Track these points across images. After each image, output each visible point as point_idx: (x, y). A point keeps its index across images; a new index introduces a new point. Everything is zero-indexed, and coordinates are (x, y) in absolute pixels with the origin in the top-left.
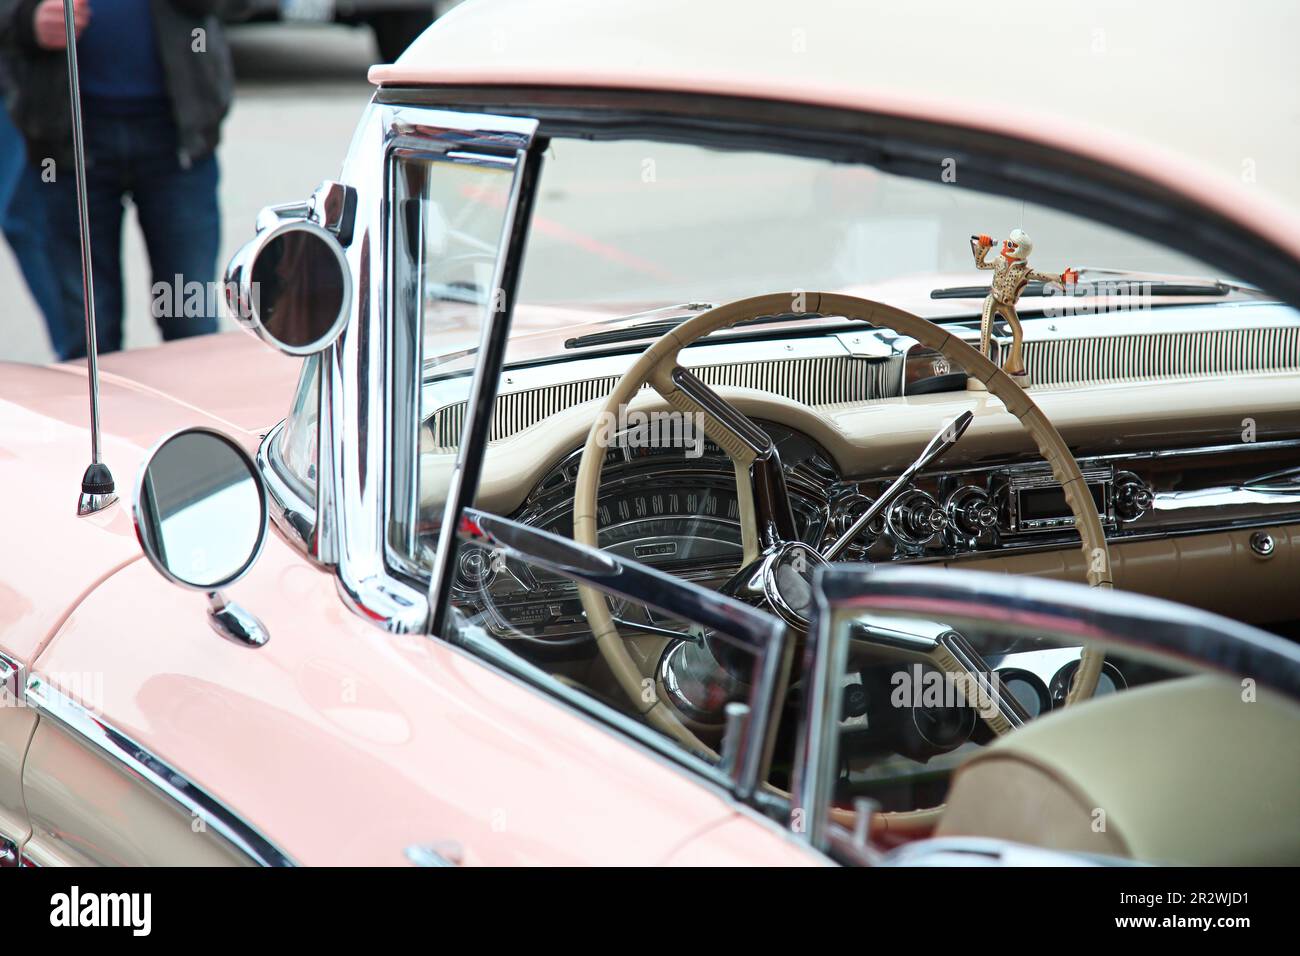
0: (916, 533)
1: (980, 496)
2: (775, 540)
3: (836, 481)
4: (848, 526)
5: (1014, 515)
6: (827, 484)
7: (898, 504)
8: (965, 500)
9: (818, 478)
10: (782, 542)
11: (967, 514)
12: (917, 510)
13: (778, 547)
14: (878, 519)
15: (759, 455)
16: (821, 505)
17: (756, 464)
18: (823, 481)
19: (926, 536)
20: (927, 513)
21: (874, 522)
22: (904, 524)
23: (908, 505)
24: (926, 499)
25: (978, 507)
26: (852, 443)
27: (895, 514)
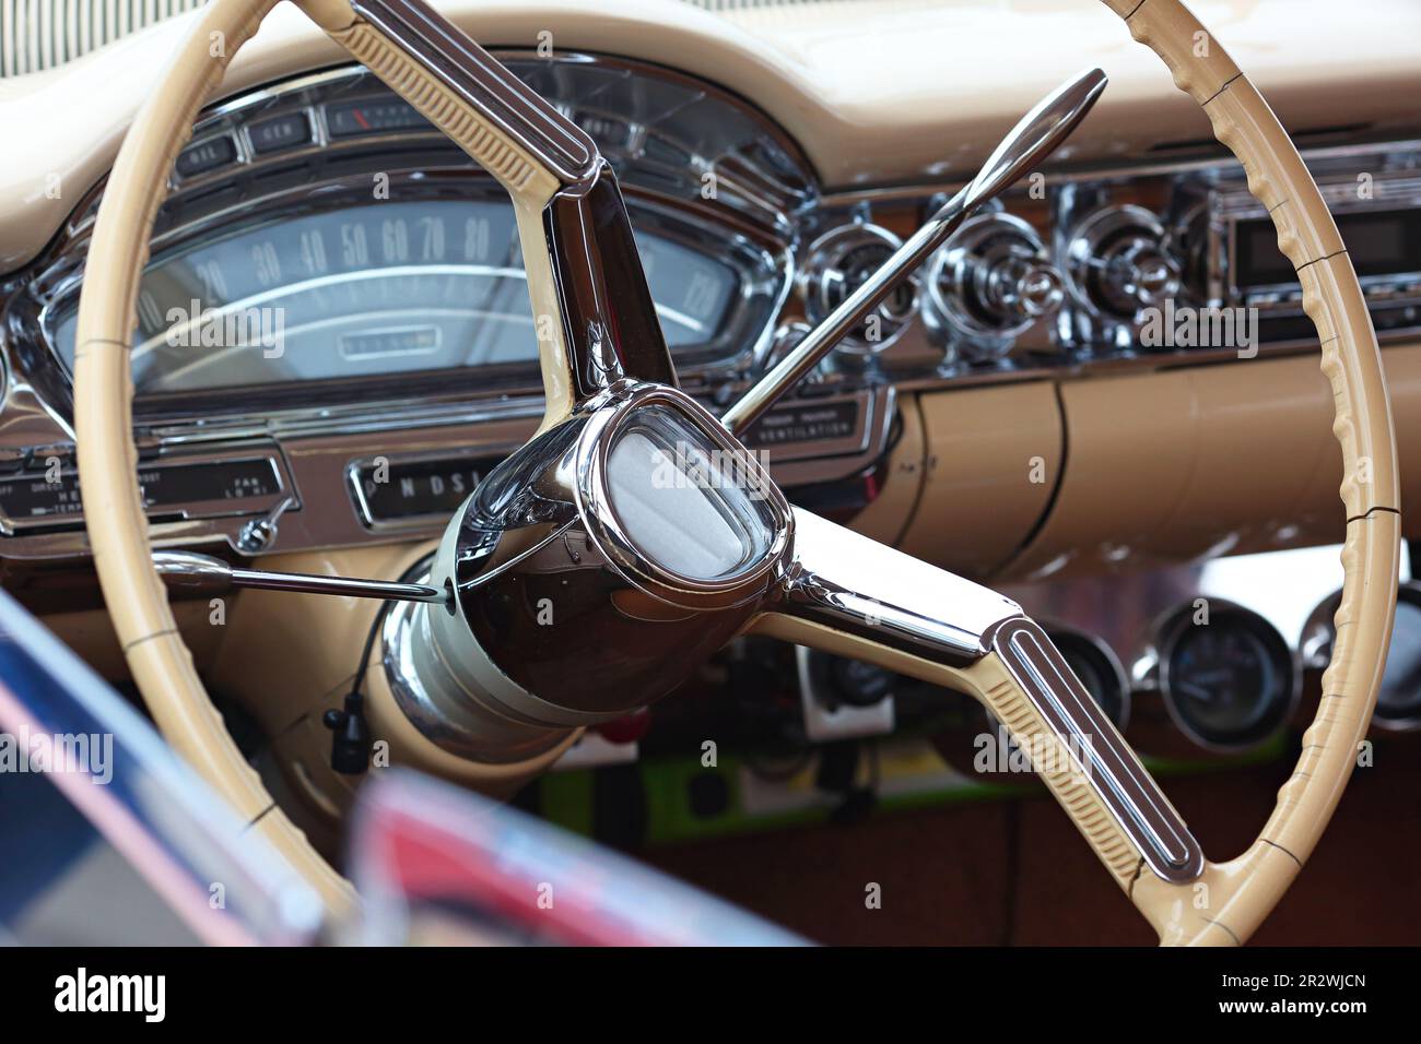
0: (990, 314)
1: (1145, 232)
2: (611, 375)
3: (810, 197)
4: (836, 299)
5: (1217, 277)
6: (790, 204)
7: (958, 243)
8: (1110, 241)
9: (771, 189)
10: (630, 382)
11: (1110, 270)
12: (997, 263)
13: (619, 393)
14: (901, 289)
15: (564, 184)
16: (776, 251)
17: (556, 203)
18: (781, 195)
19: (1016, 324)
20: (1017, 273)
21: (892, 296)
22: (965, 293)
23: (978, 252)
24: (1020, 238)
25: (1138, 260)
26: (840, 116)
27: (948, 270)
